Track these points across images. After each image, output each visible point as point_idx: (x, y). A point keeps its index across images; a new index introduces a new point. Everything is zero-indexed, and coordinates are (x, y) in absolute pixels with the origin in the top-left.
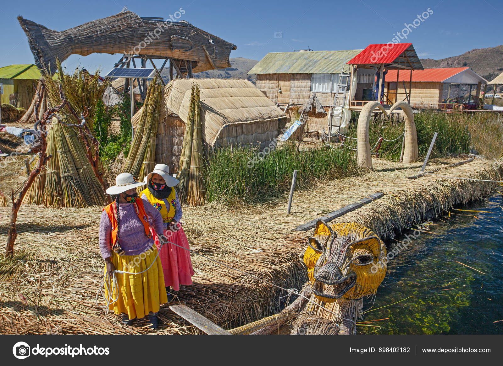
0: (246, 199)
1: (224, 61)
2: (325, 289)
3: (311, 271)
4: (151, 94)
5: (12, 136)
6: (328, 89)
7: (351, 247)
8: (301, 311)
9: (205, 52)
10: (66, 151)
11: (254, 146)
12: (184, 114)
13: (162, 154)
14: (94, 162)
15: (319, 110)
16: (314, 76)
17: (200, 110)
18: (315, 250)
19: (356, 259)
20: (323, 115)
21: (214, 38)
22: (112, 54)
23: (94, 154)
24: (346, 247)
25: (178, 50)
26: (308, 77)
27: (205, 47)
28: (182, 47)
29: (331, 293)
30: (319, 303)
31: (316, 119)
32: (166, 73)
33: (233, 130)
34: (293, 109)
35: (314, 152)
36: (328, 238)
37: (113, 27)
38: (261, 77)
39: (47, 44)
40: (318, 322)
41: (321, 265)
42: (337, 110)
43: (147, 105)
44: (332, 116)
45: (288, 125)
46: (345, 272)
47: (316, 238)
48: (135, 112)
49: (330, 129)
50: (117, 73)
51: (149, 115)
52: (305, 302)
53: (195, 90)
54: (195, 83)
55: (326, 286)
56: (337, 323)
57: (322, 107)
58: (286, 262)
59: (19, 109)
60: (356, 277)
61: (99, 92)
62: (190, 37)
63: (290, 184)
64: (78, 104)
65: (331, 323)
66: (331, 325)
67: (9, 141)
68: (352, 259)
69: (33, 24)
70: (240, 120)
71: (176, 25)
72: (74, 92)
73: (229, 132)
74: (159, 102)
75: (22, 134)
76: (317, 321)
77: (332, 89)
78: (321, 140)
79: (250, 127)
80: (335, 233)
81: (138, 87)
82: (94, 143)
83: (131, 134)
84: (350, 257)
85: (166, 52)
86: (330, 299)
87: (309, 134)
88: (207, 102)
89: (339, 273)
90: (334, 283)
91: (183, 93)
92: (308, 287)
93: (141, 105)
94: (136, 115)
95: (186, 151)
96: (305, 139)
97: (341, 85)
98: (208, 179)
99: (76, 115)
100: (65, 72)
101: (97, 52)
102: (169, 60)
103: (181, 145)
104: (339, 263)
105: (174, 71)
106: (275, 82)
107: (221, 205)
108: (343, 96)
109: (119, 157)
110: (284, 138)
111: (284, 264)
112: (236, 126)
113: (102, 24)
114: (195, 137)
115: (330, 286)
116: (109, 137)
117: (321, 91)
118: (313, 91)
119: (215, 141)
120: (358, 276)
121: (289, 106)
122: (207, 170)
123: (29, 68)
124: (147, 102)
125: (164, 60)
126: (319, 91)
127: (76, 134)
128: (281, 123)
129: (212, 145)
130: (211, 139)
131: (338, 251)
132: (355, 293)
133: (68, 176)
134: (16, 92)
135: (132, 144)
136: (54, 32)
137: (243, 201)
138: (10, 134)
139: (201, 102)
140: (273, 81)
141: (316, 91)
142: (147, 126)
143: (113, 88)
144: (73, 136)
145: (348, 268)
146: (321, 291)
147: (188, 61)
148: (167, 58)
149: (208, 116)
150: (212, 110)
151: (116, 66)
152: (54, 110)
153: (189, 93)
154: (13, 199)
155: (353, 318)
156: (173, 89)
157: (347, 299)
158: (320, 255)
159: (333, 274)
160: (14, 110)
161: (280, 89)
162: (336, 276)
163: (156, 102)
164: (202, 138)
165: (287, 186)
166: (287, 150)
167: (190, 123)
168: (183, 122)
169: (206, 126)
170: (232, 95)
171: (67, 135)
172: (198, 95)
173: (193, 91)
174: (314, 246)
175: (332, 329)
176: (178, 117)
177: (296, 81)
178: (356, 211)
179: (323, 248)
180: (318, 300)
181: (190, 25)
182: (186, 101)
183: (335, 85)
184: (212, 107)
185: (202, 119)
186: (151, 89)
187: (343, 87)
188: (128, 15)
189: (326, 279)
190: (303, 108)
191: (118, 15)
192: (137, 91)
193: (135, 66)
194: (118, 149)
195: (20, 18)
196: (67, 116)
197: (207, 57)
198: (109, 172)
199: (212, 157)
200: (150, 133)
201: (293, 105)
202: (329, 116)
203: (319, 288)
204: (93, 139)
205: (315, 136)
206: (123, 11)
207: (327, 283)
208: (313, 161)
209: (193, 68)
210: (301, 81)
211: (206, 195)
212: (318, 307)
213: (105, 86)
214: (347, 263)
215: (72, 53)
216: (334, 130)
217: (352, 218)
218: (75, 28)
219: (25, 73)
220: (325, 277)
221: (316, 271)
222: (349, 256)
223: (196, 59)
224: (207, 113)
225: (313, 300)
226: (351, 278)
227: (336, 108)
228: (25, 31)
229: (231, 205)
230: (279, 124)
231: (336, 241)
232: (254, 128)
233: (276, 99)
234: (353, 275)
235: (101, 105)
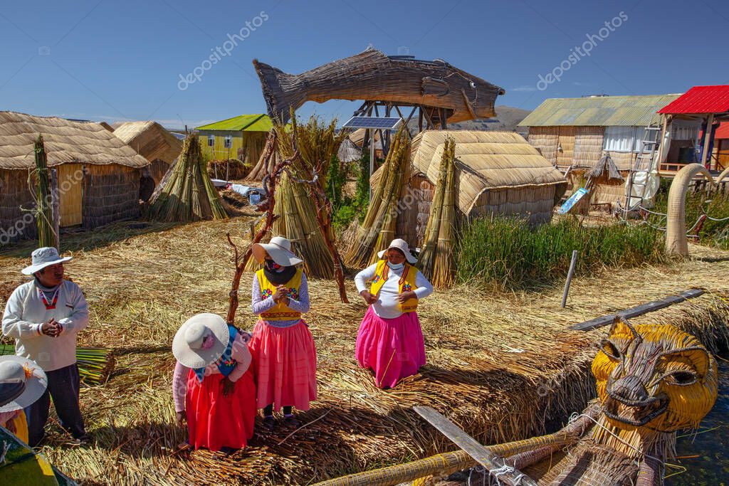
0: (507, 283)
1: (487, 109)
2: (621, 412)
3: (601, 385)
4: (395, 149)
5: (238, 195)
6: (627, 147)
7: (663, 358)
8: (583, 436)
9: (464, 98)
10: (295, 213)
11: (521, 218)
12: (433, 172)
13: (404, 222)
14: (325, 227)
15: (613, 174)
16: (608, 131)
17: (454, 169)
18: (609, 356)
19: (669, 376)
20: (617, 182)
22: (352, 100)
23: (325, 218)
24: (656, 358)
25: (430, 96)
26: (600, 130)
27: (464, 92)
28: (435, 92)
29: (630, 418)
30: (611, 429)
31: (608, 187)
32: (413, 125)
33: (495, 196)
34: (578, 172)
35: (603, 231)
36: (629, 343)
37: (355, 68)
38: (536, 130)
39: (281, 89)
40: (608, 455)
41: (618, 378)
42: (639, 176)
43: (389, 162)
44: (632, 183)
45: (568, 193)
46: (652, 392)
47: (611, 340)
48: (375, 171)
49: (628, 201)
50: (356, 123)
51: (391, 173)
52: (590, 425)
53: (449, 144)
54: (449, 136)
55: (622, 406)
56: (637, 460)
57: (618, 171)
58: (556, 368)
59: (246, 165)
60: (668, 401)
61: (335, 145)
62: (446, 80)
63: (567, 269)
64: (310, 158)
65: (627, 458)
66: (626, 462)
67: (234, 200)
68: (664, 375)
69: (268, 68)
70: (505, 184)
71: (429, 65)
72: (307, 144)
73: (489, 199)
74: (404, 159)
75: (248, 193)
76: (606, 453)
77: (634, 147)
78: (614, 215)
79: (517, 193)
80: (640, 337)
81: (379, 141)
82: (326, 204)
83: (369, 195)
84: (662, 372)
85: (415, 98)
86: (627, 425)
87: (597, 207)
88: (464, 159)
89: (643, 392)
90: (635, 405)
91: (433, 147)
92: (596, 406)
93: (382, 161)
94: (375, 174)
95: (433, 220)
96: (591, 213)
97: (647, 142)
98: (460, 255)
99: (308, 170)
100: (299, 121)
101: (334, 98)
102: (418, 108)
103: (428, 212)
104: (644, 378)
105: (425, 121)
106: (554, 136)
107: (474, 289)
108: (649, 156)
109: (353, 224)
110: (562, 210)
111: (553, 371)
112: (499, 191)
113: (343, 65)
114: (446, 202)
115: (628, 408)
116: (343, 199)
117: (618, 149)
118: (607, 149)
119: (470, 209)
120: (671, 399)
121: (571, 168)
122: (458, 245)
123: (259, 118)
124: (390, 158)
125: (413, 108)
126: (614, 150)
127: (306, 193)
128: (559, 191)
129: (467, 214)
130: (465, 205)
131: (643, 362)
132: (665, 423)
133: (294, 243)
134: (245, 146)
135: (369, 208)
136: (290, 76)
137: (503, 286)
138: (235, 192)
139: (456, 160)
140: (551, 136)
141: (611, 149)
142: (389, 186)
143: (351, 142)
144: (303, 195)
145: (657, 386)
146: (615, 413)
147: (442, 109)
148: (416, 105)
149: (464, 179)
150: (468, 169)
151: (356, 114)
152: (285, 163)
153: (440, 149)
155: (661, 457)
156: (422, 143)
157: (654, 429)
158: (617, 364)
159: (635, 391)
160: (241, 166)
161: (560, 146)
162: (638, 395)
163: (400, 158)
164: (455, 205)
165: (562, 271)
166: (566, 225)
167: (441, 185)
168: (432, 185)
169: (461, 188)
170: (496, 152)
171: (296, 195)
172: (452, 150)
173: (447, 145)
174: (608, 351)
175: (629, 467)
176: (425, 178)
177: (582, 136)
178: (660, 311)
179: (621, 355)
180: (609, 424)
181: (447, 64)
182: (437, 157)
183: (638, 142)
184: (469, 165)
185: (456, 180)
186: (395, 142)
187: (650, 144)
188: (373, 54)
189: (624, 398)
190: (591, 171)
191: (362, 55)
192: (379, 145)
193: (377, 115)
194: (353, 214)
195: (256, 62)
196: (297, 172)
197: (466, 104)
198: (340, 242)
199: (466, 229)
200: (392, 196)
201: (577, 167)
202: (627, 183)
203: (612, 408)
204: (325, 198)
205: (605, 209)
206: (367, 50)
207: (626, 404)
208: (600, 241)
209: (447, 118)
210: (589, 136)
211: (455, 276)
212: (609, 434)
213: (342, 138)
214: (656, 380)
215: (307, 100)
216: (633, 203)
217: (653, 321)
218: (312, 71)
219: (255, 124)
220: (623, 395)
221: (609, 384)
222: (659, 370)
223: (452, 106)
224: (462, 172)
225: (602, 424)
226: (661, 401)
227: (637, 174)
228: (260, 75)
229: (487, 291)
230: (556, 191)
231: (642, 347)
232: (523, 193)
233: (554, 160)
234: (663, 397)
235: (335, 161)
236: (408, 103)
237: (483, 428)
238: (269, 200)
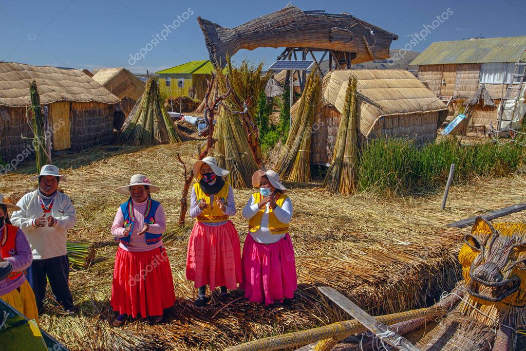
0: (398, 190)
1: (384, 52)
2: (481, 291)
3: (466, 270)
4: (309, 85)
5: (189, 124)
6: (499, 80)
7: (516, 249)
8: (451, 310)
9: (365, 43)
10: (231, 137)
11: (410, 139)
12: (340, 104)
13: (317, 143)
14: (254, 148)
15: (487, 102)
16: (484, 67)
17: (356, 100)
18: (472, 248)
19: (520, 262)
20: (491, 108)
21: (375, 29)
22: (275, 48)
23: (254, 140)
24: (510, 249)
25: (337, 42)
26: (477, 67)
27: (365, 38)
28: (342, 39)
29: (489, 295)
30: (474, 305)
31: (483, 113)
32: (324, 66)
33: (389, 122)
34: (458, 101)
35: (477, 148)
36: (488, 237)
37: (278, 22)
38: (424, 68)
39: (219, 40)
40: (471, 324)
41: (479, 264)
42: (509, 103)
43: (305, 96)
44: (503, 109)
45: (448, 118)
46: (506, 275)
47: (473, 235)
48: (294, 103)
49: (499, 124)
50: (279, 66)
51: (307, 105)
52: (457, 301)
53: (352, 81)
54: (352, 74)
55: (483, 287)
56: (494, 328)
57: (492, 100)
58: (436, 257)
59: (195, 100)
60: (519, 282)
61: (261, 84)
62: (350, 29)
63: (447, 179)
64: (243, 94)
65: (486, 326)
66: (485, 329)
67: (186, 128)
68: (516, 262)
69: (210, 23)
70: (397, 112)
71: (337, 18)
72: (240, 84)
73: (384, 124)
74: (317, 94)
75: (197, 122)
76: (470, 323)
77: (505, 80)
78: (487, 135)
79: (407, 119)
80: (497, 233)
81: (298, 80)
82: (254, 130)
83: (289, 124)
84: (514, 260)
85: (326, 44)
86: (487, 301)
87: (474, 129)
88: (364, 93)
89: (499, 275)
90: (493, 285)
91: (340, 84)
92: (462, 286)
93: (300, 95)
94: (294, 105)
95: (340, 141)
96: (468, 134)
97: (517, 75)
98: (361, 169)
99: (240, 104)
100: (234, 65)
101: (261, 46)
102: (328, 52)
103: (336, 135)
104: (500, 264)
105: (333, 63)
106: (439, 73)
107: (372, 195)
108: (518, 87)
109: (278, 145)
110: (445, 132)
111: (433, 259)
112: (392, 117)
113: (268, 19)
114: (350, 127)
115: (487, 288)
116: (270, 126)
117: (492, 82)
118: (483, 82)
119: (369, 132)
120: (522, 281)
121: (453, 98)
122: (359, 161)
123: (205, 63)
124: (305, 93)
125: (324, 52)
126: (489, 82)
127: (240, 122)
128: (441, 117)
129: (367, 136)
130: (366, 129)
131: (500, 251)
132: (517, 299)
133: (231, 160)
134: (194, 85)
135: (290, 133)
136: (226, 29)
137: (395, 192)
138: (187, 122)
139: (357, 93)
140: (436, 72)
141: (486, 82)
142: (304, 116)
143: (276, 80)
144: (237, 123)
145: (511, 271)
146: (477, 292)
147: (347, 53)
148: (326, 50)
149: (364, 109)
150: (368, 101)
151: (279, 59)
152: (221, 99)
153: (345, 85)
154: (186, 178)
155: (514, 326)
156: (330, 80)
157: (508, 304)
158: (478, 254)
159: (492, 275)
160: (191, 102)
161: (444, 80)
162: (495, 277)
163: (313, 93)
164: (357, 129)
165: (443, 181)
166: (446, 144)
167: (346, 113)
168: (339, 113)
169: (361, 116)
170: (390, 86)
171: (232, 123)
172: (355, 86)
173: (350, 82)
174: (472, 243)
175: (488, 333)
176: (334, 108)
177: (462, 72)
178: (523, 212)
179: (482, 247)
180: (472, 301)
181: (351, 16)
182: (343, 92)
183: (509, 76)
184: (369, 98)
185: (357, 110)
186: (309, 80)
187: (519, 77)
188: (291, 10)
189: (483, 280)
190: (469, 100)
191: (283, 11)
192: (297, 83)
193: (296, 59)
194: (277, 138)
195: (200, 19)
196: (233, 105)
197: (366, 48)
198: (267, 159)
199: (365, 148)
200: (307, 123)
201: (457, 97)
202: (499, 109)
203: (474, 288)
204: (253, 126)
205: (481, 131)
206: (287, 6)
207: (485, 284)
208: (475, 156)
209: (352, 60)
210: (468, 72)
211: (357, 185)
212: (472, 309)
213: (268, 78)
214: (509, 265)
215: (240, 49)
216: (503, 125)
217: (517, 219)
218: (244, 25)
219: (201, 68)
220: (483, 277)
221: (472, 270)
222: (511, 258)
223: (356, 50)
224: (363, 103)
225: (466, 300)
226: (514, 282)
227: (508, 101)
228: (203, 29)
229: (383, 197)
230: (439, 116)
231: (498, 241)
232: (412, 119)
233: (439, 91)
234: (515, 279)
235: (263, 96)
236: (320, 49)
237: (377, 303)
238: (209, 128)
